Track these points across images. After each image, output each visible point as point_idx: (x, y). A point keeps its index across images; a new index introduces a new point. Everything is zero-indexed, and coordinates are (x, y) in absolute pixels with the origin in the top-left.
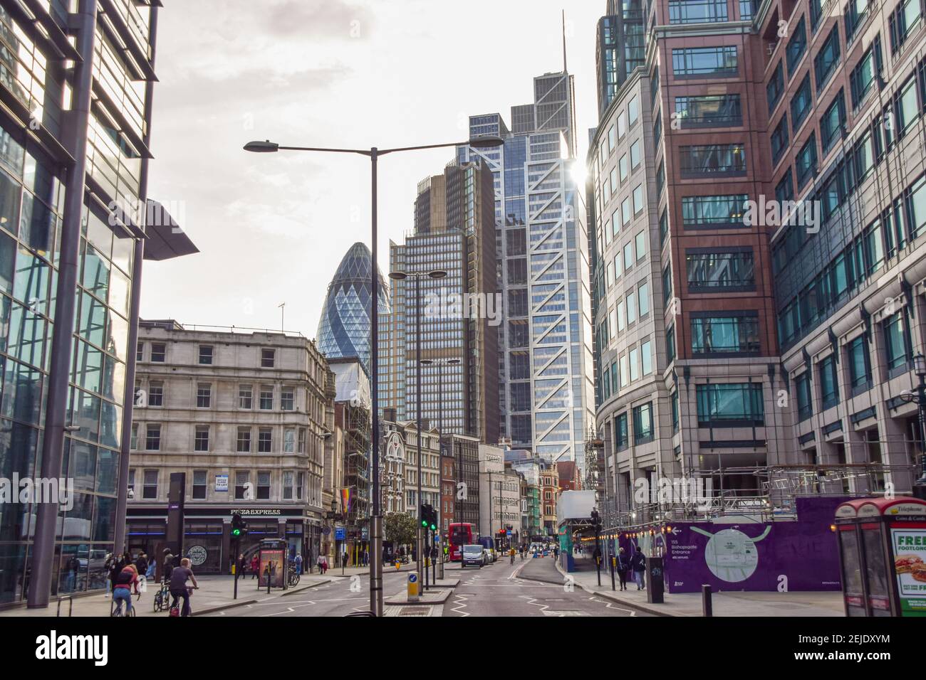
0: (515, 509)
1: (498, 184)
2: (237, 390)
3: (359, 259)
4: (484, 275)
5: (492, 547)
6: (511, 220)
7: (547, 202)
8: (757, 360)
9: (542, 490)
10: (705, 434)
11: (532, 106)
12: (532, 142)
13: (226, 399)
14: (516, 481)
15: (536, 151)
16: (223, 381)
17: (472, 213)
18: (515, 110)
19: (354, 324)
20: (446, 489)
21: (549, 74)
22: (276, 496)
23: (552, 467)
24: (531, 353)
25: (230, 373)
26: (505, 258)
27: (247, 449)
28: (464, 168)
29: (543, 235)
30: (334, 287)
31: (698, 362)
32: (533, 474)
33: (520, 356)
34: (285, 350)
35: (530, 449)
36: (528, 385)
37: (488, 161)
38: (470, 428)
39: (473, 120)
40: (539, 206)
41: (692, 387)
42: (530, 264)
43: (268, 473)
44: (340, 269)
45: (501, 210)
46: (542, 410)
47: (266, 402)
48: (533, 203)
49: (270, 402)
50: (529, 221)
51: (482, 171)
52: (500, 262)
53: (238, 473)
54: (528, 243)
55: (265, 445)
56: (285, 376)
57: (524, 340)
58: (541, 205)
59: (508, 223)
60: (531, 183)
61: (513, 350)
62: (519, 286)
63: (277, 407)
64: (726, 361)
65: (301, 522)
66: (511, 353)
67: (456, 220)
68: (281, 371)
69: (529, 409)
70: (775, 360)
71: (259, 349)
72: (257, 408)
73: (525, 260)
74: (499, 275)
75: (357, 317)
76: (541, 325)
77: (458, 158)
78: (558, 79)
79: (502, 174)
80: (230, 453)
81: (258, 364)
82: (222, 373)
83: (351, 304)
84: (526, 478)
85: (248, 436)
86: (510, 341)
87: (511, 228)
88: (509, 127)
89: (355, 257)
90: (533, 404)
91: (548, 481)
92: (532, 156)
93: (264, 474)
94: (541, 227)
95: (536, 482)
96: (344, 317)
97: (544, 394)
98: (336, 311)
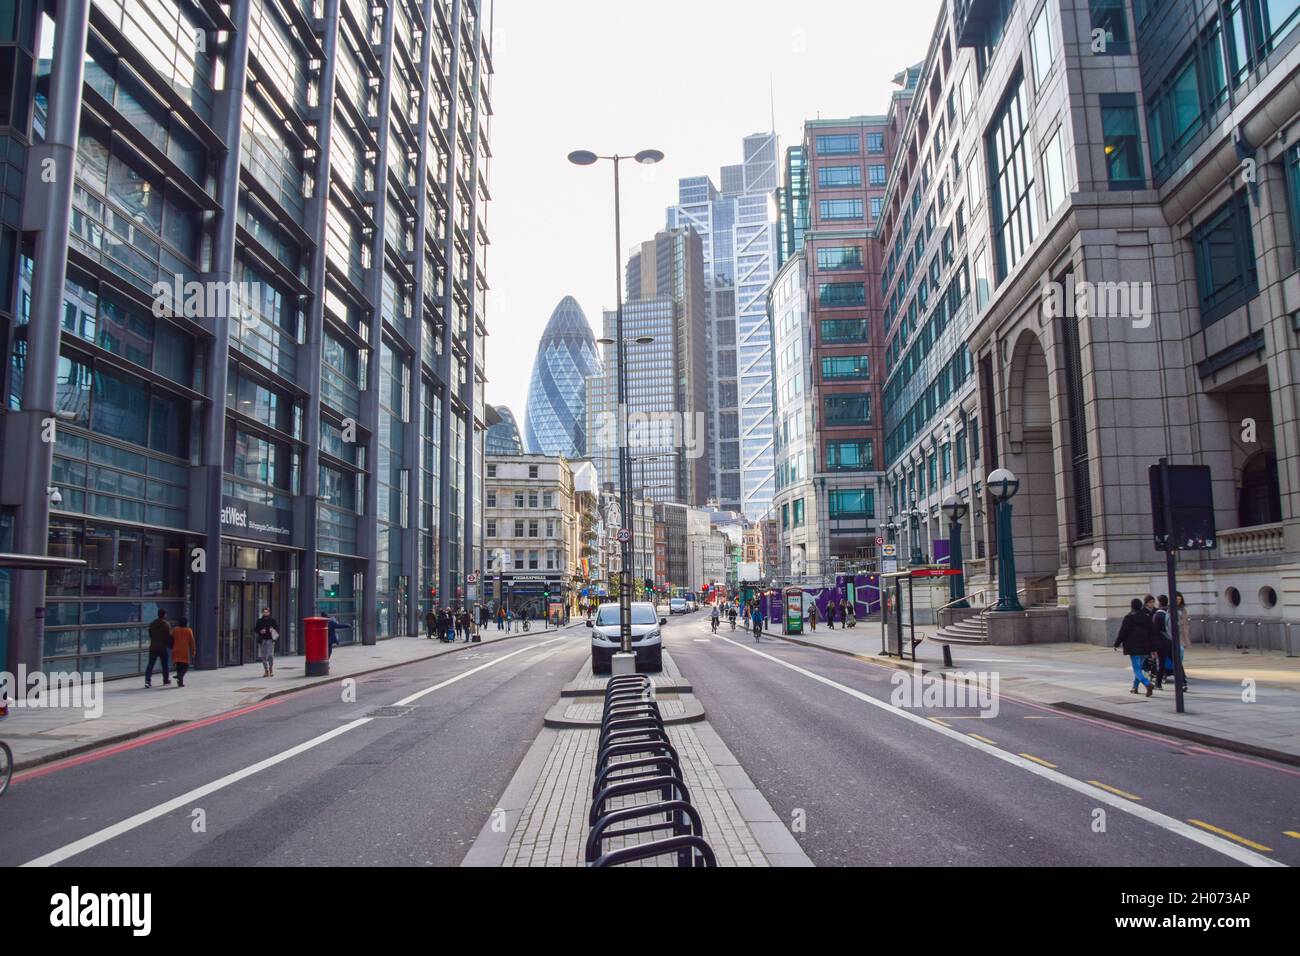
0: (720, 566)
1: (707, 245)
2: (514, 495)
3: (568, 313)
4: (694, 340)
5: (694, 600)
6: (720, 279)
7: (756, 265)
8: (872, 473)
9: (745, 548)
10: (834, 524)
11: (741, 166)
12: (740, 204)
13: (507, 501)
14: (720, 541)
15: (744, 214)
16: (504, 489)
17: (681, 280)
18: (724, 171)
19: (565, 379)
20: (659, 551)
21: (757, 134)
22: (542, 567)
23: (755, 527)
24: (740, 413)
25: (509, 483)
26: (715, 319)
27: (521, 535)
28: (672, 234)
29: (752, 297)
30: (545, 342)
31: (829, 475)
32: (736, 534)
33: (729, 416)
34: (545, 465)
35: (737, 508)
36: (737, 444)
37: (696, 223)
38: (681, 496)
39: (683, 182)
40: (747, 269)
41: (826, 492)
42: (739, 325)
43: (537, 551)
44: (550, 323)
45: (710, 272)
46: (750, 469)
47: (533, 502)
48: (741, 265)
49: (536, 502)
50: (738, 283)
51: (691, 238)
52: (709, 323)
53: (516, 552)
54: (737, 306)
55: (533, 533)
56: (545, 484)
57: (734, 401)
58: (750, 268)
59: (718, 284)
60: (740, 245)
61: (722, 410)
62: (728, 348)
63: (540, 505)
64: (849, 474)
65: (559, 584)
66: (721, 414)
67: (666, 286)
68: (543, 481)
69: (738, 467)
70: (883, 473)
71: (528, 465)
72: (528, 507)
73: (734, 322)
74: (708, 336)
75: (568, 372)
76: (750, 385)
77: (668, 225)
78: (766, 139)
79: (711, 236)
80: (510, 538)
81: (527, 476)
82: (503, 483)
83: (562, 359)
84: (730, 539)
85: (522, 526)
86: (720, 402)
87: (719, 290)
88: (718, 187)
89: (565, 310)
90: (741, 463)
91: (751, 540)
92: (740, 219)
93: (533, 552)
94: (749, 289)
95: (740, 542)
96: (555, 373)
97: (752, 453)
98: (547, 366)
